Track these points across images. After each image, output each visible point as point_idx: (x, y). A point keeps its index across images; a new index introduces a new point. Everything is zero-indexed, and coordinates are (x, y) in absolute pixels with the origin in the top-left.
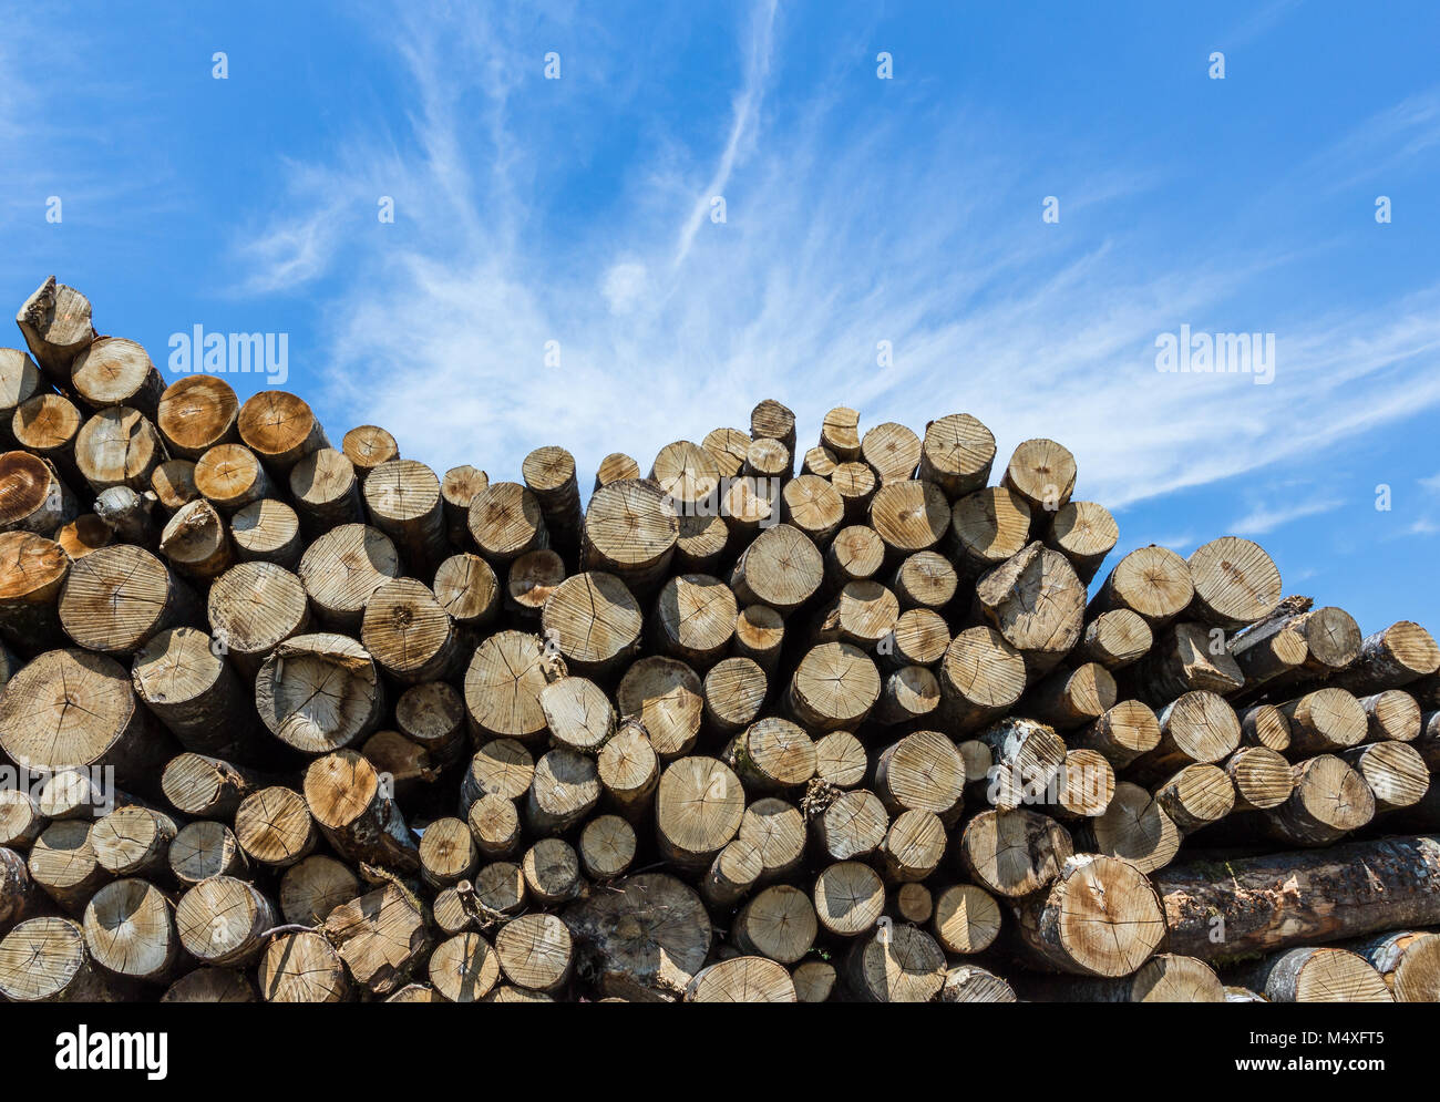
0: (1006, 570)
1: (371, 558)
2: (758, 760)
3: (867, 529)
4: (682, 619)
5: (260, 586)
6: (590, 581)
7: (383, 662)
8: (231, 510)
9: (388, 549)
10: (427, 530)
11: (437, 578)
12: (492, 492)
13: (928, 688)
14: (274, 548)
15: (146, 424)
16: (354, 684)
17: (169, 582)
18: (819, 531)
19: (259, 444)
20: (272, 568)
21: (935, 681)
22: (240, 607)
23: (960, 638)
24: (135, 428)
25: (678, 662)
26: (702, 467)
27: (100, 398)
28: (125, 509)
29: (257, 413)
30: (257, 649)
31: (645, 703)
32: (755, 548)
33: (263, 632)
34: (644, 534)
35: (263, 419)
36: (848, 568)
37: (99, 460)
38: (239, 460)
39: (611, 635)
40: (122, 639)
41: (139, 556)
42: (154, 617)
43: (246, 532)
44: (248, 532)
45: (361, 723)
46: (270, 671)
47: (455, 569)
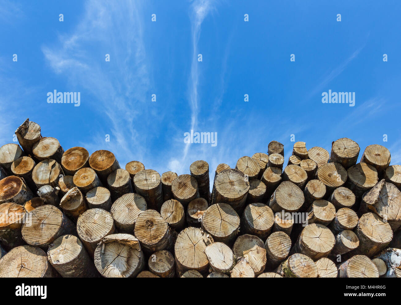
0: (373, 191)
1: (137, 205)
2: (295, 271)
3: (318, 181)
4: (254, 219)
5: (96, 217)
6: (219, 207)
7: (143, 242)
8: (86, 191)
9: (143, 201)
10: (157, 194)
11: (162, 209)
12: (179, 178)
13: (354, 238)
14: (101, 203)
15: (57, 164)
16: (132, 252)
17: (63, 217)
18: (300, 183)
19: (96, 167)
20: (101, 210)
21: (356, 235)
22: (89, 225)
23: (362, 218)
24: (53, 166)
25: (254, 236)
26: (253, 165)
27: (42, 156)
28: (48, 193)
29: (96, 157)
30: (95, 241)
31: (244, 252)
32: (278, 190)
33: (97, 234)
34: (237, 187)
35: (97, 159)
36: (313, 195)
37: (40, 177)
38: (89, 173)
39: (229, 226)
40: (44, 240)
41: (52, 208)
42: (56, 231)
43: (91, 198)
44: (92, 198)
45: (135, 267)
46: (100, 249)
47: (168, 205)
